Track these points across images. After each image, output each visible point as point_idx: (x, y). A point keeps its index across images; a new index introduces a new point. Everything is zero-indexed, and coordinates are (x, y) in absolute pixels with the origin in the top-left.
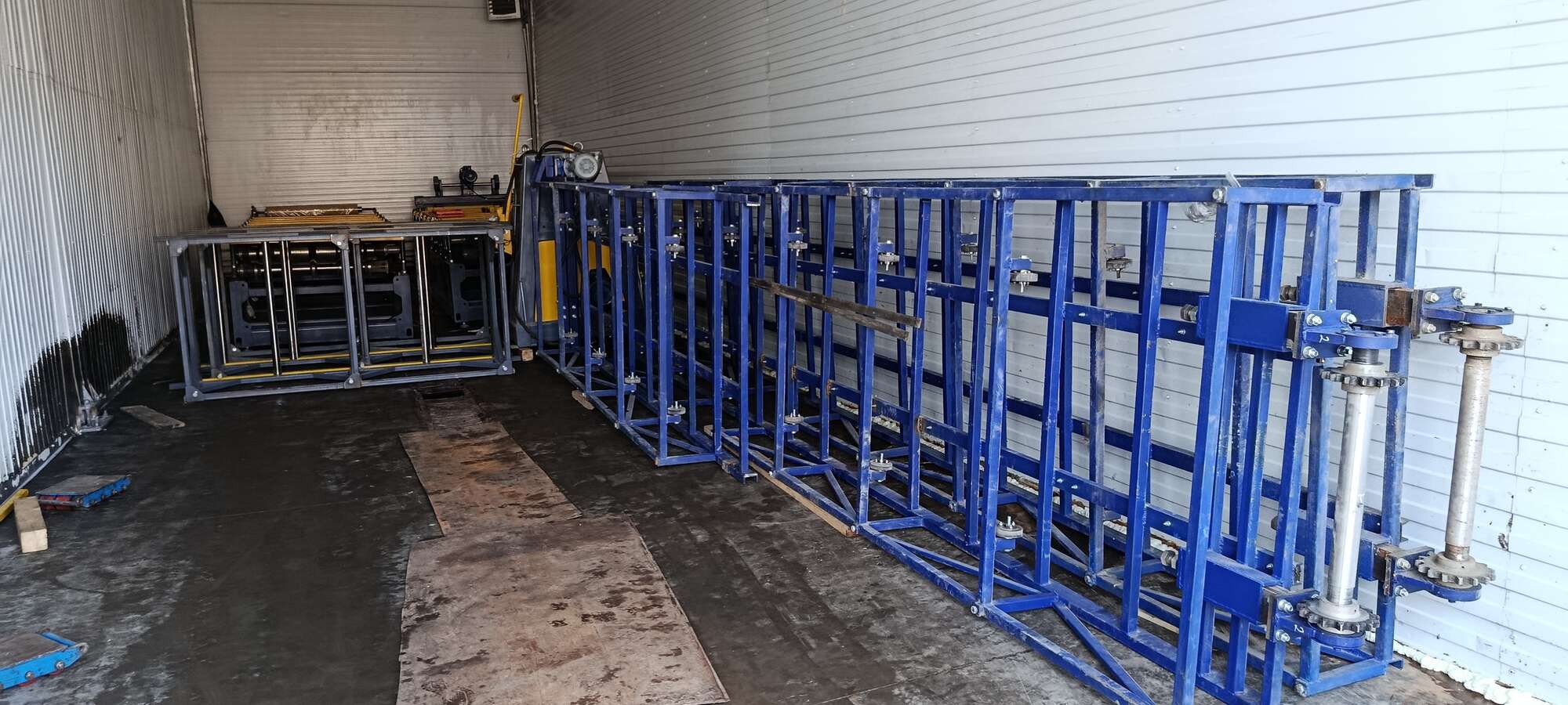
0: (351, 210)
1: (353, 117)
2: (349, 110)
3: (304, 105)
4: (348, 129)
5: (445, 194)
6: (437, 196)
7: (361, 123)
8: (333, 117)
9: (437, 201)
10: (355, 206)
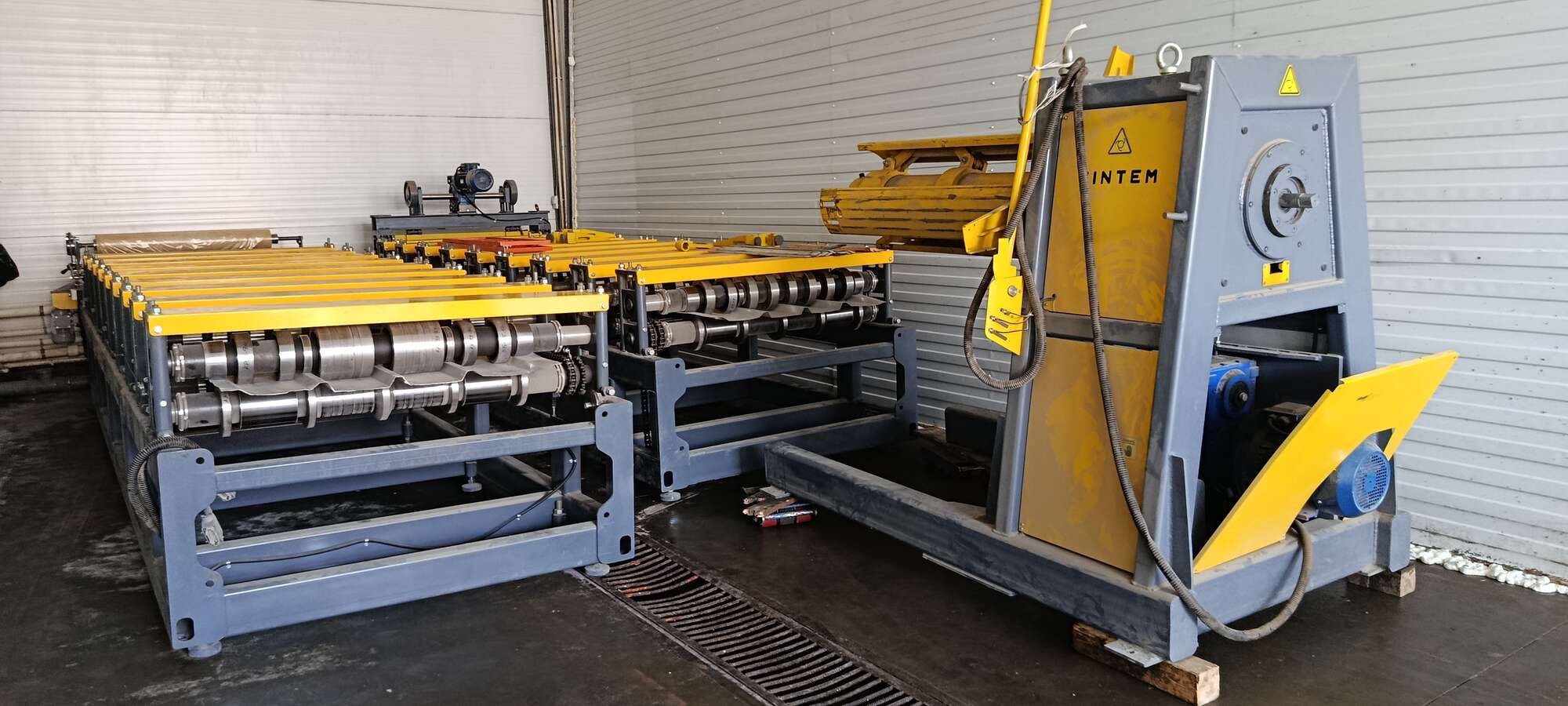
0: (259, 240)
1: (250, 74)
2: (244, 63)
3: (162, 49)
4: (242, 96)
5: (426, 212)
6: (411, 216)
7: (266, 86)
8: (216, 74)
9: (415, 223)
10: (266, 232)
